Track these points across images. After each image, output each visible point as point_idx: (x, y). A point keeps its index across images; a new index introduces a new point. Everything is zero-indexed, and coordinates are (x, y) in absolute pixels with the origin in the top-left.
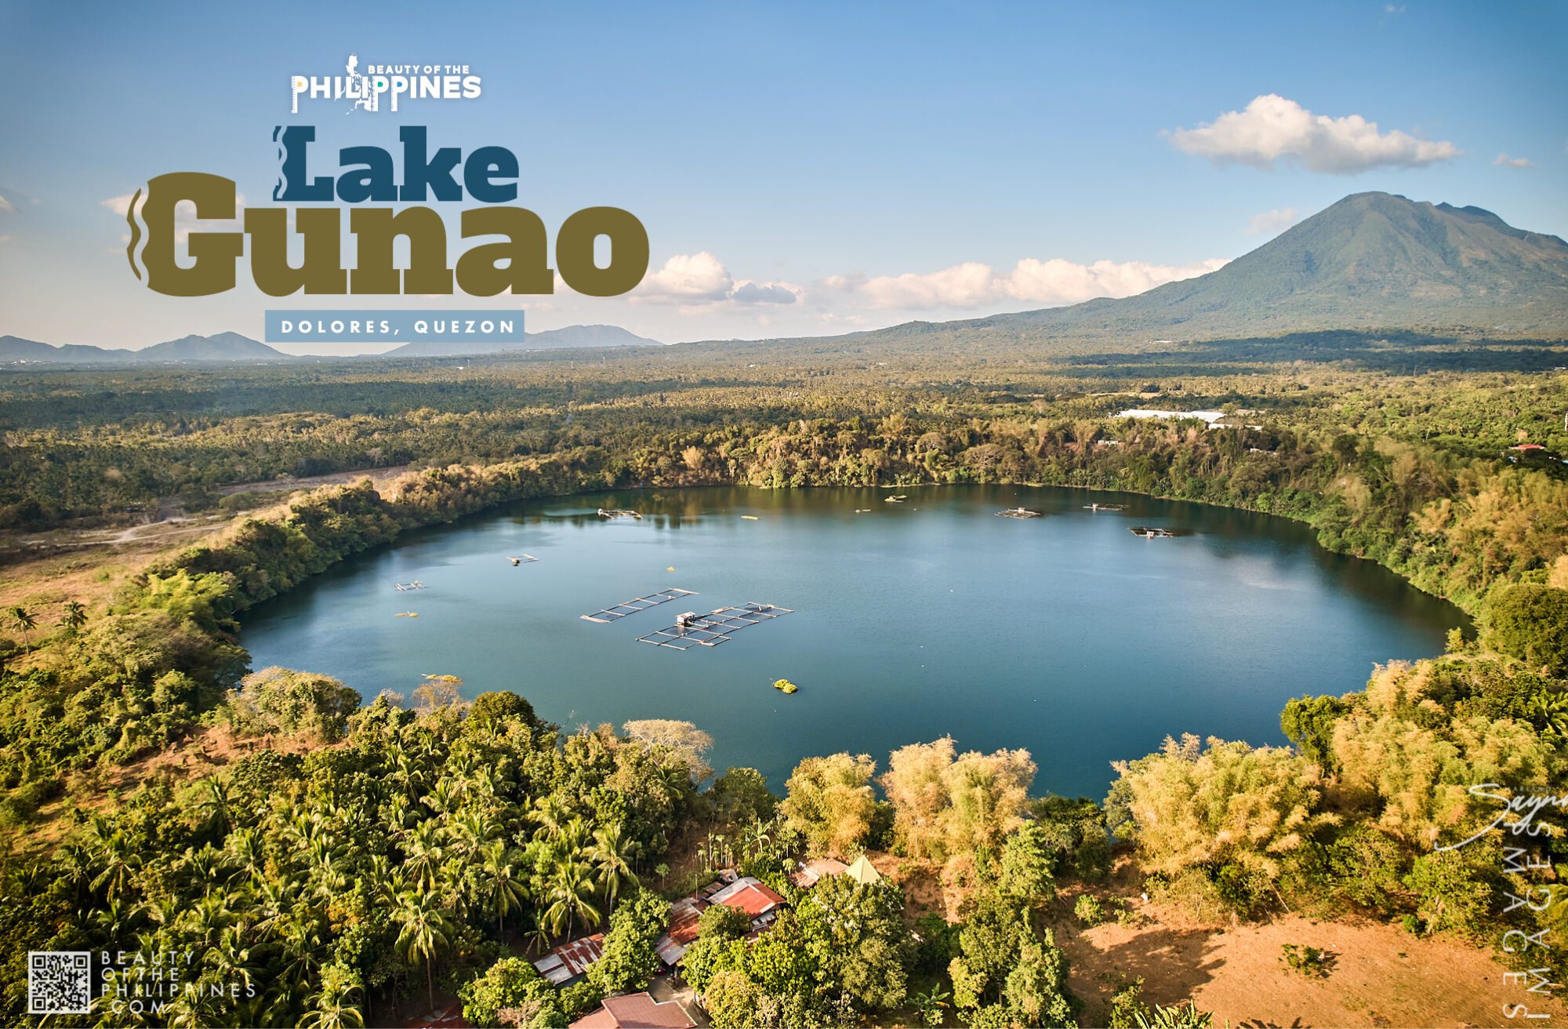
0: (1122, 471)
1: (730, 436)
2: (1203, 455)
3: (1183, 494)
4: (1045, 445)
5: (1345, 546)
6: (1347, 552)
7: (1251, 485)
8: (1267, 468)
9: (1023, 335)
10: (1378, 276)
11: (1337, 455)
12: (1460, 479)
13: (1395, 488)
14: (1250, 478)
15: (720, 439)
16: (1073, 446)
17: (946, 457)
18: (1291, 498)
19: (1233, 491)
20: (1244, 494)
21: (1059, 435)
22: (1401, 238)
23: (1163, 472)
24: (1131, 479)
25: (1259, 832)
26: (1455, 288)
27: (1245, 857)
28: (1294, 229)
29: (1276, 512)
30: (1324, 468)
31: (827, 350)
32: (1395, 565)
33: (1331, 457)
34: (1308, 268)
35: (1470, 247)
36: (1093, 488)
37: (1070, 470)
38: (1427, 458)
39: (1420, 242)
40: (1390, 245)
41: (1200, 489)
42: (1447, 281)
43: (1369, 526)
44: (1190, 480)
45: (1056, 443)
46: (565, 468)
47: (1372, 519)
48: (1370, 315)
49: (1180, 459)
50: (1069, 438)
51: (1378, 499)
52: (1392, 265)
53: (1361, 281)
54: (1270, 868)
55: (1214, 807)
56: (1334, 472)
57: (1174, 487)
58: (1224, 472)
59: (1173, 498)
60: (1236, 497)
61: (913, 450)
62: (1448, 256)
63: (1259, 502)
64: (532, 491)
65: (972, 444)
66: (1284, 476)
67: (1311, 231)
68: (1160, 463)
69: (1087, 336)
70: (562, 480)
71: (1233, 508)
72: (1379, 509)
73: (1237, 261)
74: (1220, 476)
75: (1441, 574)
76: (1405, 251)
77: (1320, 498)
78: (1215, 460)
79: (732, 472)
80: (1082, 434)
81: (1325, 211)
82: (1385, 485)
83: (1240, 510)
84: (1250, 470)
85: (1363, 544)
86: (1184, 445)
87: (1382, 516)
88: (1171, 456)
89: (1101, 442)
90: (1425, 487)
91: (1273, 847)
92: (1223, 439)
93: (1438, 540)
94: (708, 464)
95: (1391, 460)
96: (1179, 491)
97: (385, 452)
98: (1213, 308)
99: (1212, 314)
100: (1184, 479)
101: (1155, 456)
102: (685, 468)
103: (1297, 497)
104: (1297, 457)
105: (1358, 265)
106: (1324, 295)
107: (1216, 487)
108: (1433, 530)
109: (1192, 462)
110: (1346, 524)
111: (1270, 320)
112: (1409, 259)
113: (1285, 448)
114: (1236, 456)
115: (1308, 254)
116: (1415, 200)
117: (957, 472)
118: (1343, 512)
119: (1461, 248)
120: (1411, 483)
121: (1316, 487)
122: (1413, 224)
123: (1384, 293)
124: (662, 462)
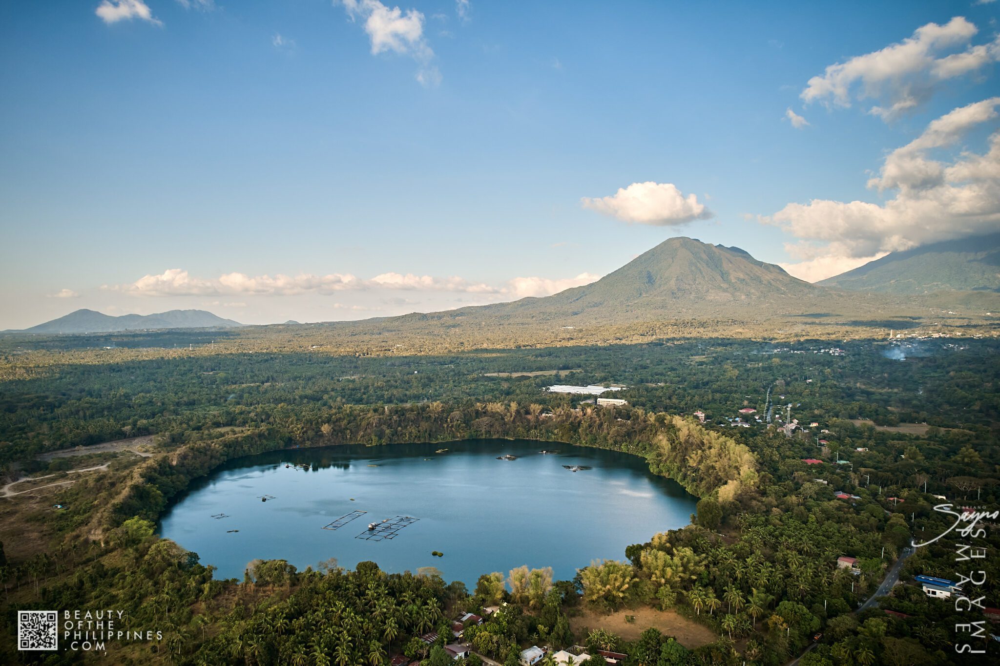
0: (556, 431)
1: (346, 416)
2: (595, 422)
3: (586, 443)
4: (515, 417)
5: (661, 472)
6: (662, 475)
7: (619, 438)
8: (626, 430)
9: (483, 323)
10: (688, 287)
11: (657, 424)
12: (705, 441)
13: (680, 443)
14: (618, 435)
15: (340, 418)
16: (529, 417)
17: (464, 425)
18: (637, 445)
19: (611, 442)
20: (616, 442)
21: (522, 411)
22: (698, 265)
23: (576, 431)
24: (560, 435)
25: (617, 584)
26: (729, 295)
27: (614, 592)
28: (640, 257)
29: (630, 452)
30: (651, 430)
31: (360, 334)
32: (681, 481)
33: (655, 425)
34: (649, 282)
35: (735, 271)
36: (541, 440)
37: (529, 431)
38: (693, 430)
39: (709, 267)
40: (693, 268)
41: (595, 440)
42: (725, 291)
43: (670, 462)
44: (590, 435)
45: (521, 416)
46: (257, 439)
47: (671, 458)
48: (684, 310)
49: (585, 425)
50: (528, 412)
51: (674, 449)
52: (695, 280)
53: (679, 289)
54: (621, 595)
55: (605, 578)
56: (656, 432)
57: (582, 439)
58: (605, 431)
59: (582, 445)
60: (611, 444)
61: (447, 421)
62: (724, 275)
63: (622, 447)
64: (240, 455)
65: (477, 417)
66: (634, 434)
67: (650, 259)
68: (575, 427)
69: (522, 324)
70: (255, 446)
71: (611, 450)
72: (674, 454)
73: (609, 275)
74: (603, 434)
75: (697, 486)
76: (701, 273)
77: (651, 445)
78: (601, 425)
79: (348, 437)
80: (534, 411)
81: (657, 247)
82: (677, 442)
83: (614, 451)
84: (617, 431)
85: (668, 471)
86: (585, 417)
87: (675, 457)
88: (580, 422)
89: (544, 415)
90: (692, 444)
91: (622, 589)
92: (604, 415)
93: (696, 470)
94: (335, 433)
95: (679, 430)
96: (584, 442)
97: (133, 429)
98: (596, 305)
99: (595, 309)
100: (587, 435)
101: (571, 423)
102: (322, 436)
103: (640, 445)
104: (639, 424)
105: (677, 280)
106: (659, 298)
107: (602, 440)
108: (695, 465)
109: (590, 426)
110: (660, 461)
111: (629, 313)
112: (704, 277)
113: (634, 420)
114: (611, 423)
115: (649, 273)
116: (705, 243)
117: (471, 433)
118: (659, 455)
119: (731, 271)
120: (687, 441)
121: (648, 439)
122: (704, 256)
123: (692, 297)
124: (311, 433)
